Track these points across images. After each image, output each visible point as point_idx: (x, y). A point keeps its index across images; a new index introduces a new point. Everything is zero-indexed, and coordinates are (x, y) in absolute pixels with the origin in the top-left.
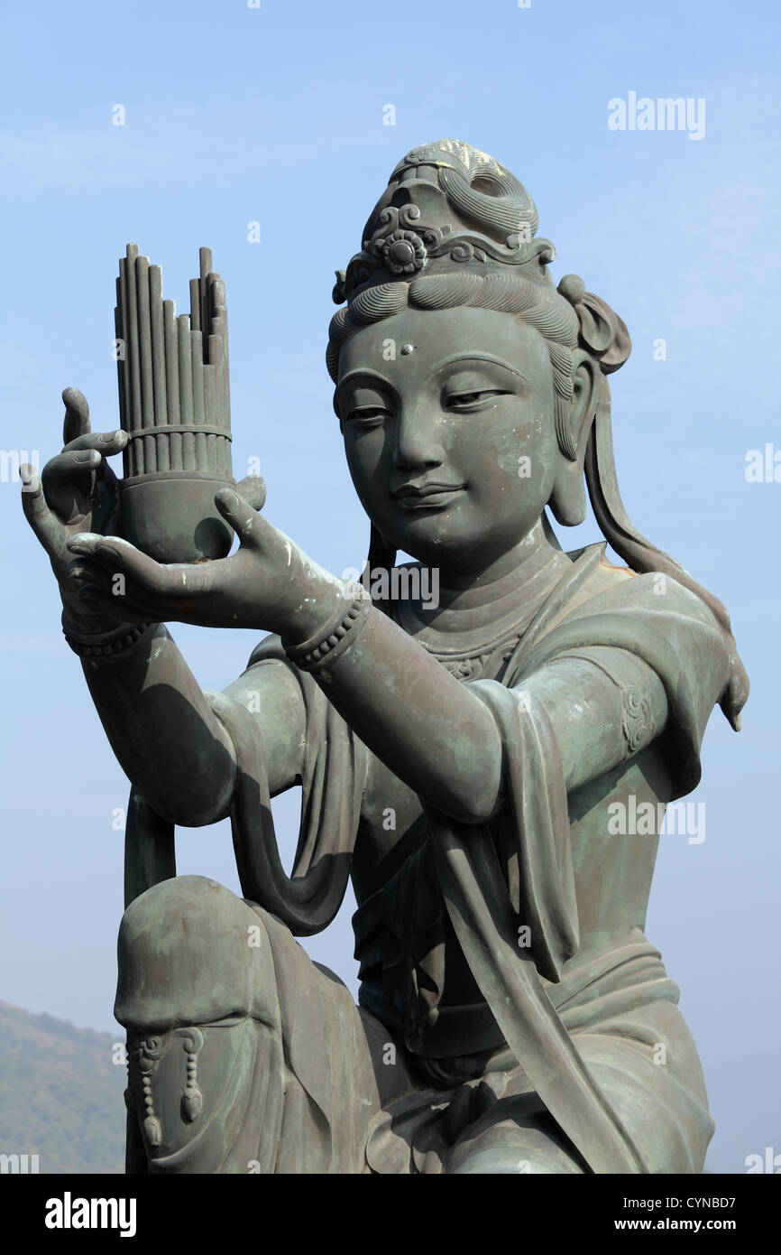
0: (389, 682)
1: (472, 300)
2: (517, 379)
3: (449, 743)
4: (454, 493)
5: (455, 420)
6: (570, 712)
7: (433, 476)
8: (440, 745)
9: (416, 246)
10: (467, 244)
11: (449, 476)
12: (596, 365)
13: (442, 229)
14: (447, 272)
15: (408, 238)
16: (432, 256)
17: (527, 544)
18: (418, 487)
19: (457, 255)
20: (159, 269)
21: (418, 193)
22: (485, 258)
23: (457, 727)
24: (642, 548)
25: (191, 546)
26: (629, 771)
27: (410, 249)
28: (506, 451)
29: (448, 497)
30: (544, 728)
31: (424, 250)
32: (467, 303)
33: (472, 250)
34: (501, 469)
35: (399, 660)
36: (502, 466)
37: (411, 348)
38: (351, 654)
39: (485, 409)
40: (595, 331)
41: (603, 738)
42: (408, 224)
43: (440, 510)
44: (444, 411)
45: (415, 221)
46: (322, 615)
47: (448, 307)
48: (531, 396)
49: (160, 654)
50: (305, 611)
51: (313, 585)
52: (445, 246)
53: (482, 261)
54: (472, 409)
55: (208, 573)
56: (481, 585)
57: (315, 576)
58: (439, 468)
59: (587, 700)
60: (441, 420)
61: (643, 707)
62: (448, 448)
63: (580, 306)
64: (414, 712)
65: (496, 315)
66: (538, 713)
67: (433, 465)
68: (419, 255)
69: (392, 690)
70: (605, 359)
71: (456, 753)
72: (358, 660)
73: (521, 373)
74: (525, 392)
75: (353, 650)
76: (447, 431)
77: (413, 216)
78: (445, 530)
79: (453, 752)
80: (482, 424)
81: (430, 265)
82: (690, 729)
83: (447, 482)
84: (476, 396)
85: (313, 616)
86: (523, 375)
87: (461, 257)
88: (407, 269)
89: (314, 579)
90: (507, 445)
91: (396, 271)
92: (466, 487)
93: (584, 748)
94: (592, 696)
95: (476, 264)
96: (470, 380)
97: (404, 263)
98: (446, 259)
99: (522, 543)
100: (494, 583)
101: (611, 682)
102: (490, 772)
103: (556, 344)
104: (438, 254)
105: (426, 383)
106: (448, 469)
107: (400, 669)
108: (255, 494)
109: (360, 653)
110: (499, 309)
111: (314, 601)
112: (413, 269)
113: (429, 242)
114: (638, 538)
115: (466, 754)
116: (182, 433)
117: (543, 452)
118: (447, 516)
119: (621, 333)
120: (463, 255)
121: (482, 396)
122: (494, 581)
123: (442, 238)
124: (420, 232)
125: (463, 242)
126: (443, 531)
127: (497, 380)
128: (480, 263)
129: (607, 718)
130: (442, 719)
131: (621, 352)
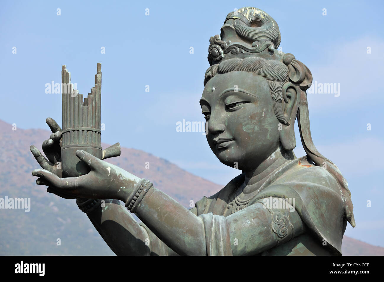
0: (156, 216)
1: (236, 68)
2: (251, 96)
3: (182, 237)
4: (230, 142)
5: (229, 114)
6: (244, 223)
7: (221, 136)
8: (179, 239)
9: (218, 50)
10: (235, 47)
11: (227, 136)
12: (297, 87)
13: (227, 43)
14: (230, 58)
15: (215, 48)
16: (225, 53)
17: (271, 158)
18: (216, 140)
19: (233, 52)
20: (69, 74)
21: (226, 30)
22: (244, 52)
23: (184, 231)
24: (317, 157)
25: (75, 171)
26: (298, 245)
27: (216, 51)
28: (246, 124)
29: (227, 144)
30: (225, 230)
31: (222, 51)
32: (235, 70)
33: (238, 49)
34: (244, 131)
35: (159, 208)
36: (245, 130)
37: (214, 89)
38: (140, 206)
39: (239, 109)
40: (296, 74)
41: (261, 233)
42: (216, 43)
43: (226, 148)
44: (226, 111)
45: (218, 41)
46: (128, 192)
47: (228, 72)
48: (259, 103)
49: (107, 208)
50: (122, 191)
51: (124, 182)
52: (228, 49)
53: (243, 53)
54: (233, 110)
55: (76, 180)
56: (256, 175)
57: (124, 178)
58: (223, 133)
59: (254, 219)
60: (225, 114)
61: (283, 220)
62: (226, 125)
63: (290, 65)
64: (166, 226)
65: (244, 73)
66: (224, 225)
67: (220, 132)
68: (220, 54)
69: (157, 219)
70: (302, 85)
71: (186, 241)
72: (143, 208)
73: (252, 94)
74: (256, 101)
75: (141, 205)
76: (226, 119)
77: (217, 39)
78: (228, 156)
79: (184, 241)
80: (237, 115)
81: (225, 56)
82: (312, 228)
83: (226, 138)
84: (234, 105)
85: (125, 193)
86: (254, 95)
87: (234, 52)
88: (217, 59)
89: (124, 180)
90: (246, 122)
91: (214, 60)
92: (234, 139)
93: (250, 237)
94: (257, 217)
95: (240, 54)
96: (231, 99)
97: (216, 57)
98: (229, 54)
99: (269, 158)
100: (259, 175)
101: (268, 211)
102: (201, 248)
103: (272, 81)
104: (226, 52)
105: (218, 102)
106: (226, 132)
107: (160, 211)
108: (115, 150)
109: (144, 205)
110: (246, 71)
111: (125, 188)
112: (219, 59)
113: (223, 48)
114: (315, 153)
115: (190, 241)
116: (73, 131)
117: (266, 123)
118: (228, 151)
119: (308, 74)
120: (235, 51)
121: (237, 104)
122: (260, 173)
123: (227, 46)
124: (220, 44)
125: (234, 47)
126: (227, 156)
127: (243, 98)
128: (243, 54)
129: (263, 225)
130: (178, 229)
131: (308, 81)
